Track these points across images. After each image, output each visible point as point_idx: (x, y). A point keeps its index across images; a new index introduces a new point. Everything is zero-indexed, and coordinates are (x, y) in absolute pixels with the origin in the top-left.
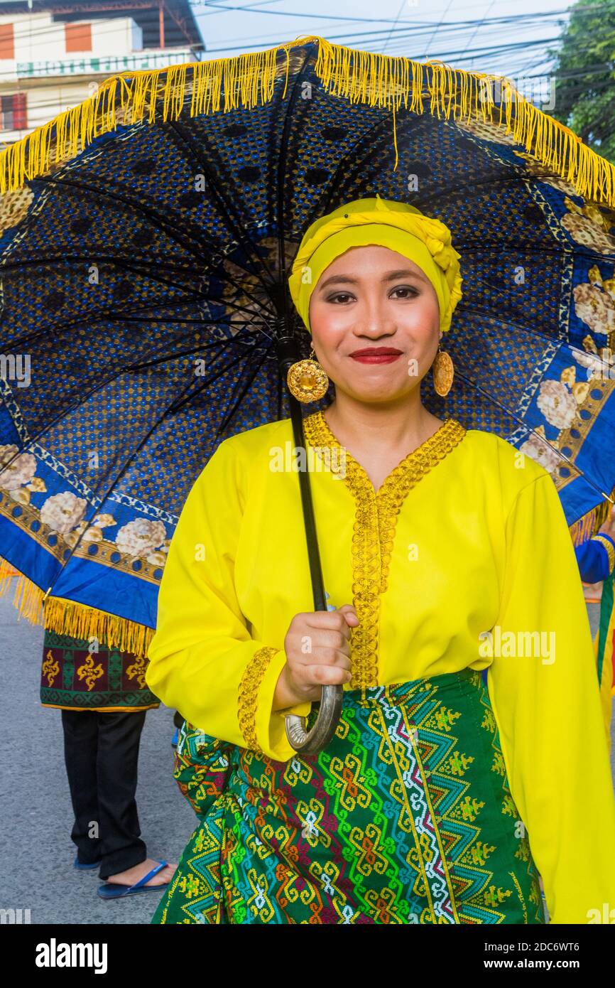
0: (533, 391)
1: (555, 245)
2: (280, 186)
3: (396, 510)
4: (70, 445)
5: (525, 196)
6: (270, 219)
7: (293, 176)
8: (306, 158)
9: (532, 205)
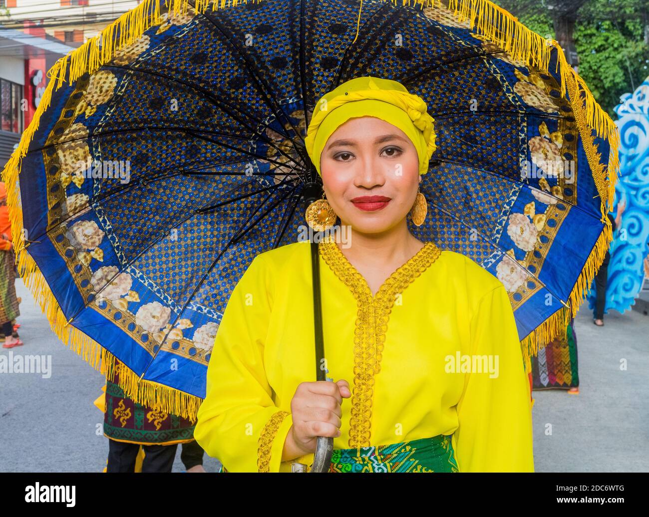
0: (504, 222)
1: (512, 108)
2: (302, 71)
3: (388, 311)
4: (157, 267)
5: (485, 70)
6: (298, 97)
7: (311, 63)
8: (319, 49)
9: (491, 77)
